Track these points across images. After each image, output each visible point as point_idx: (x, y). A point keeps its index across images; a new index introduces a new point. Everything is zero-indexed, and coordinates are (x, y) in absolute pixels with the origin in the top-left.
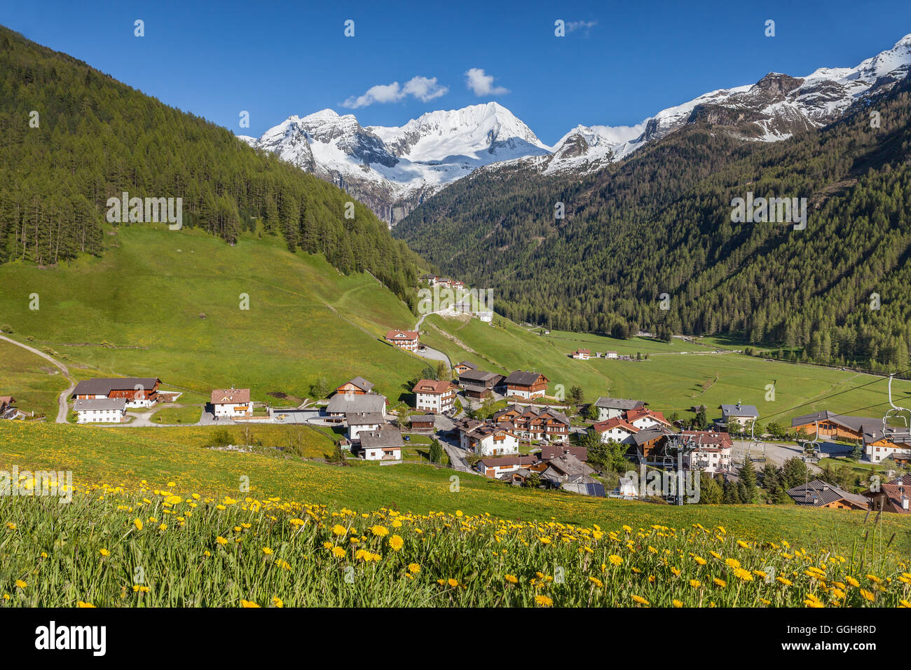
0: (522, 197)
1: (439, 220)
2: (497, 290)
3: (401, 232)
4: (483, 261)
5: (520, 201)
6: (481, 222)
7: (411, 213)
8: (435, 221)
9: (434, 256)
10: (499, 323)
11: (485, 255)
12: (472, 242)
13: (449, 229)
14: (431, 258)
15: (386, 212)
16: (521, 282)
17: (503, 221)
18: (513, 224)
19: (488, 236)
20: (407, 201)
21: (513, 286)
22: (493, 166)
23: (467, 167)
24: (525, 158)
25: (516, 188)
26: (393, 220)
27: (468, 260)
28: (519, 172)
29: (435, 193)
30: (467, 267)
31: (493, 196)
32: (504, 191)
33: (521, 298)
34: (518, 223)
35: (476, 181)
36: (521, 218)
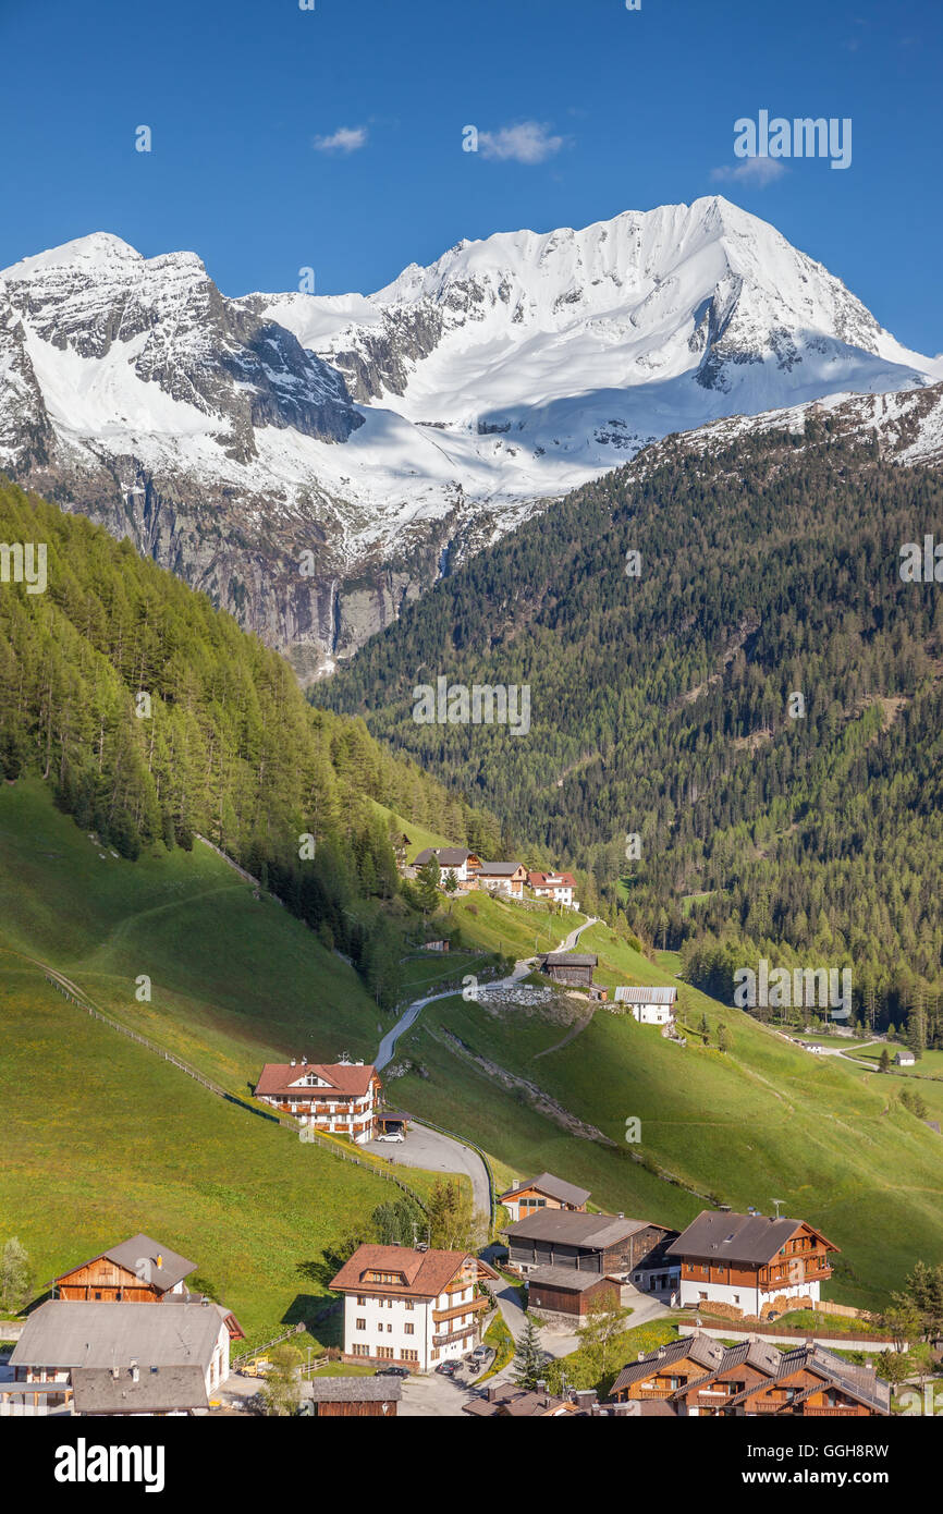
0: (821, 546)
1: (510, 636)
2: (726, 898)
3: (369, 682)
4: (673, 789)
5: (813, 561)
6: (667, 641)
7: (407, 611)
8: (496, 641)
9: (492, 774)
10: (704, 1028)
11: (682, 766)
12: (634, 719)
13: (547, 672)
14: (481, 781)
15: (314, 610)
16: (817, 866)
17: (752, 639)
18: (788, 648)
19: (696, 693)
20: (393, 566)
21: (787, 882)
22: (713, 432)
23: (616, 439)
24: (830, 403)
25: (800, 515)
26: (340, 638)
27: (620, 786)
28: (808, 454)
29: (496, 536)
30: (615, 812)
31: (713, 544)
32: (753, 527)
33: (813, 931)
34: (805, 647)
35: (647, 490)
36: (817, 627)
